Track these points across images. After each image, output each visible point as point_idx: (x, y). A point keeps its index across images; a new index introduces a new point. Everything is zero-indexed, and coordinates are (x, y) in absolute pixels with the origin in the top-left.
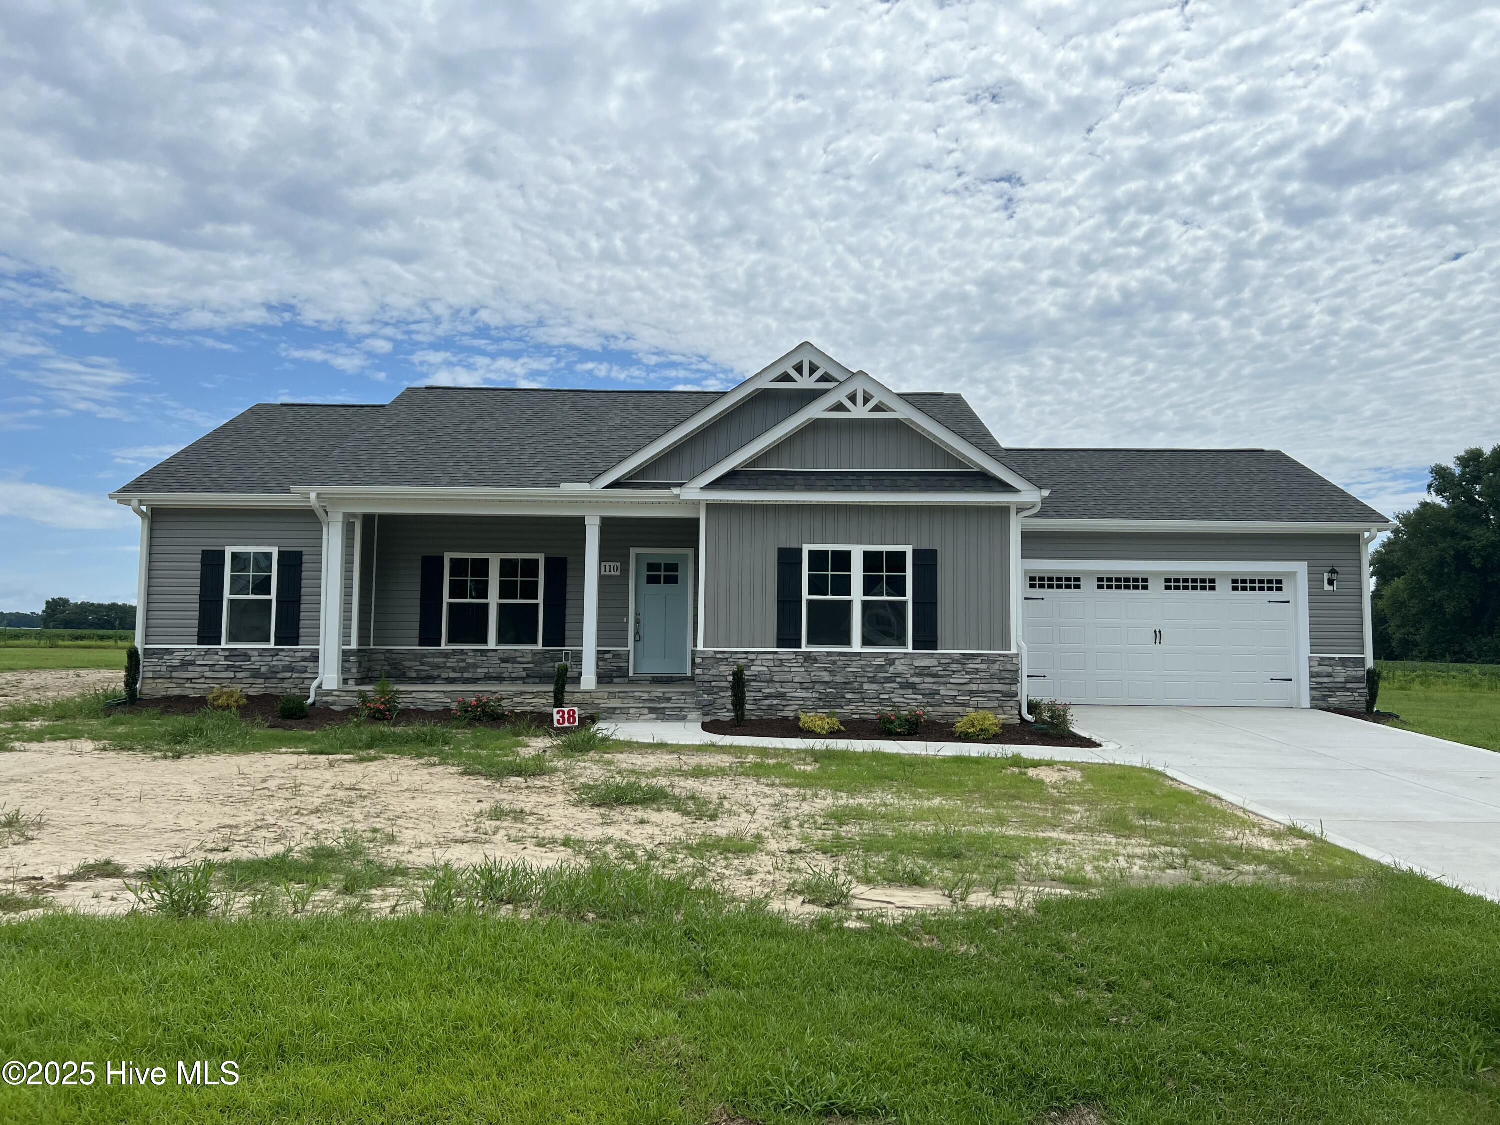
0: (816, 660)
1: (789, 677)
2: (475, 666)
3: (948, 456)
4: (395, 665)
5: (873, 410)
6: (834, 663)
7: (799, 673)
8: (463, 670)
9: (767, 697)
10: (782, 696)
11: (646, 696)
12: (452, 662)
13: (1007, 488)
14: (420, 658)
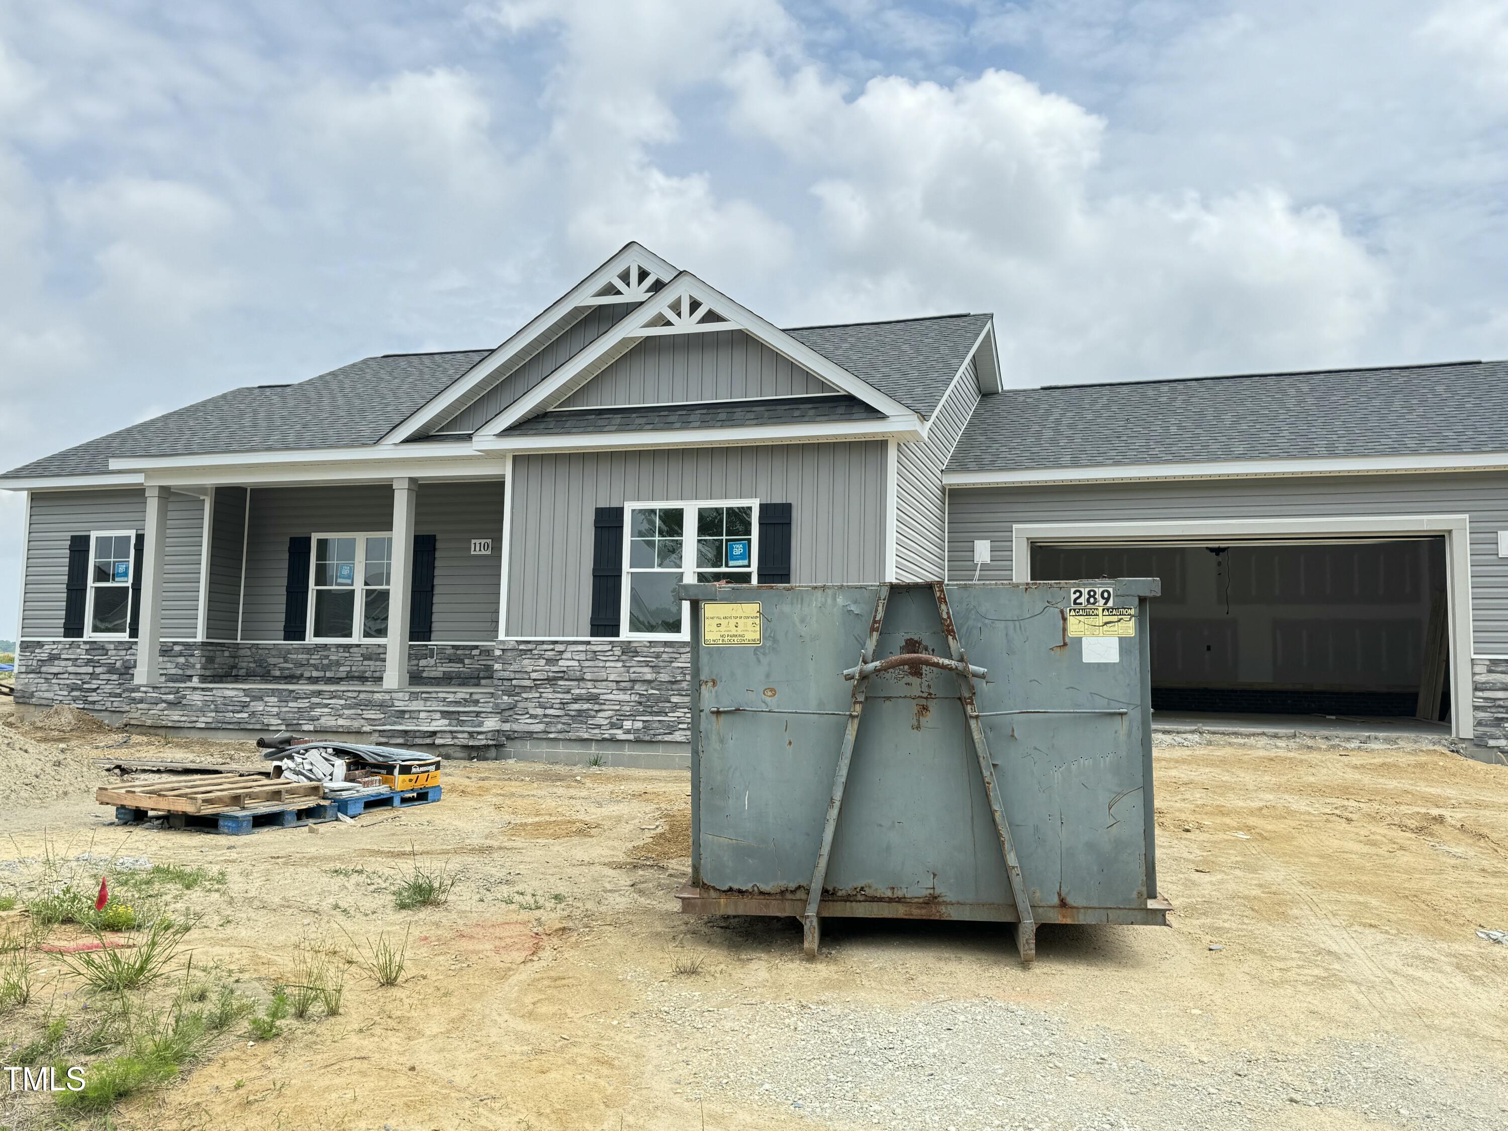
0: (636, 653)
1: (603, 675)
2: (338, 664)
3: (809, 377)
4: (260, 663)
5: (703, 320)
6: (658, 656)
7: (615, 670)
8: (325, 668)
9: (576, 700)
10: (593, 698)
12: (315, 659)
13: (872, 413)
14: (285, 655)
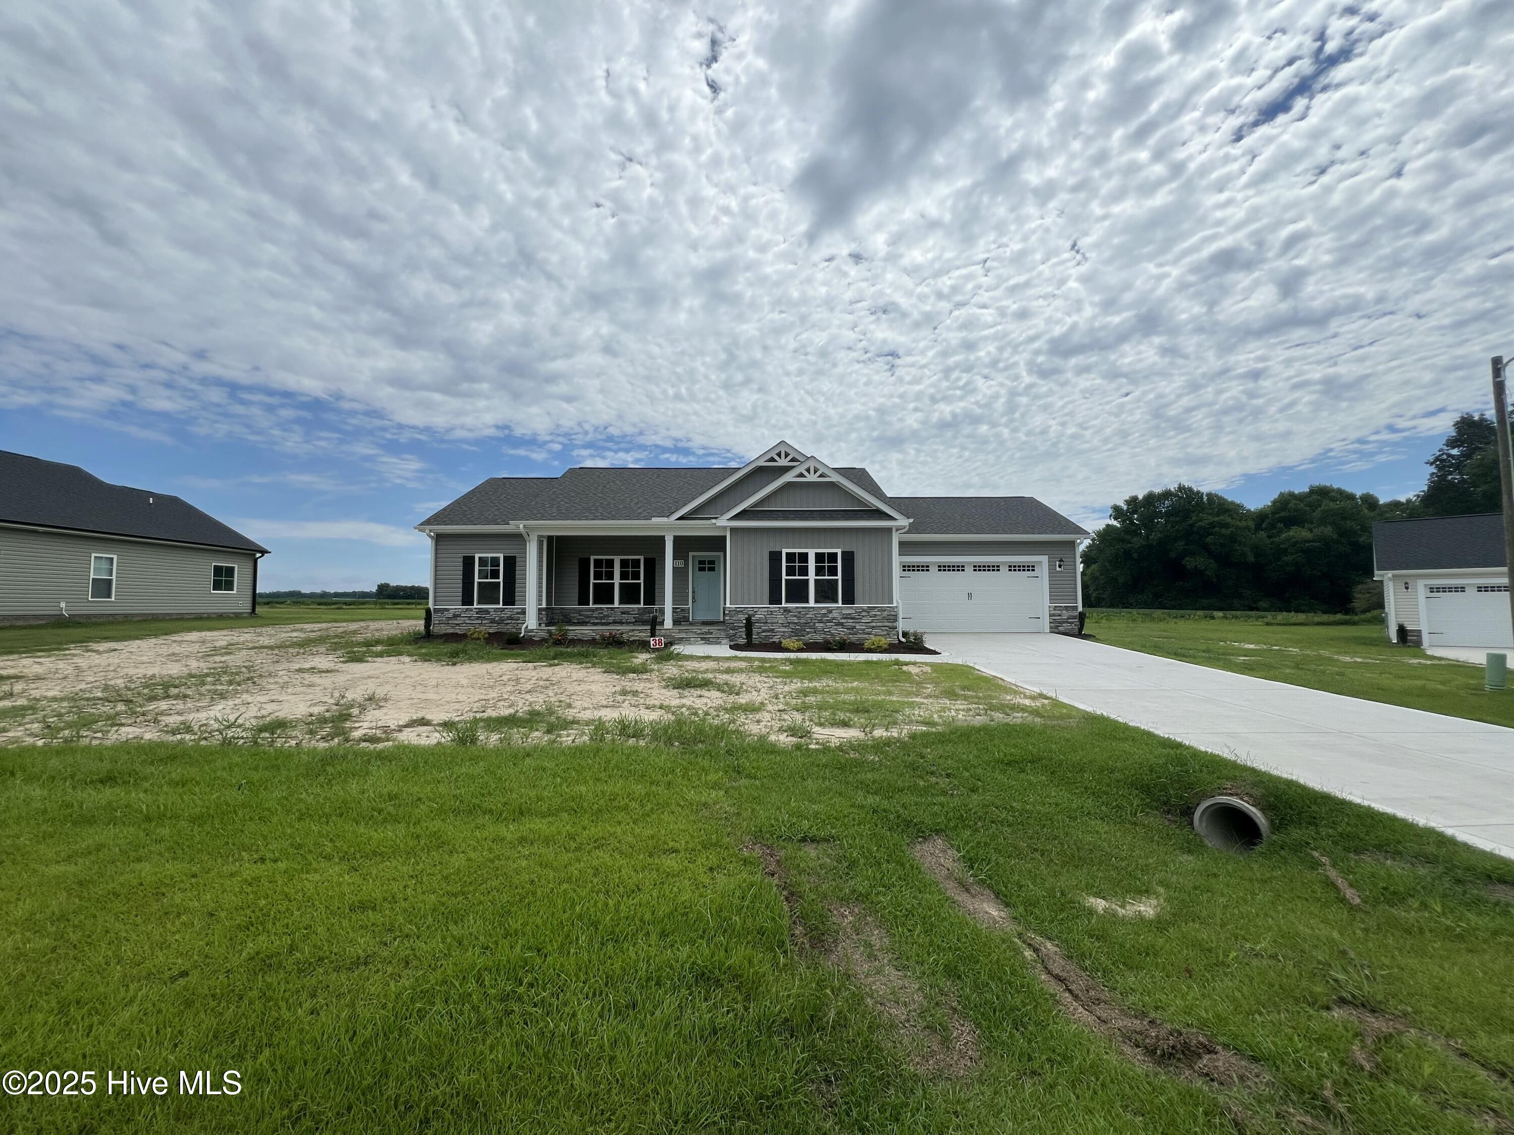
0: (790, 611)
1: (776, 621)
2: (608, 616)
3: (859, 501)
4: (565, 616)
5: (819, 477)
6: (800, 612)
7: (781, 619)
8: (601, 618)
9: (764, 632)
10: (772, 631)
11: (699, 631)
12: (595, 614)
13: (891, 518)
14: (579, 612)
